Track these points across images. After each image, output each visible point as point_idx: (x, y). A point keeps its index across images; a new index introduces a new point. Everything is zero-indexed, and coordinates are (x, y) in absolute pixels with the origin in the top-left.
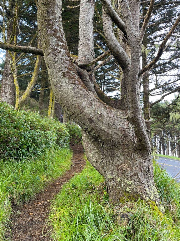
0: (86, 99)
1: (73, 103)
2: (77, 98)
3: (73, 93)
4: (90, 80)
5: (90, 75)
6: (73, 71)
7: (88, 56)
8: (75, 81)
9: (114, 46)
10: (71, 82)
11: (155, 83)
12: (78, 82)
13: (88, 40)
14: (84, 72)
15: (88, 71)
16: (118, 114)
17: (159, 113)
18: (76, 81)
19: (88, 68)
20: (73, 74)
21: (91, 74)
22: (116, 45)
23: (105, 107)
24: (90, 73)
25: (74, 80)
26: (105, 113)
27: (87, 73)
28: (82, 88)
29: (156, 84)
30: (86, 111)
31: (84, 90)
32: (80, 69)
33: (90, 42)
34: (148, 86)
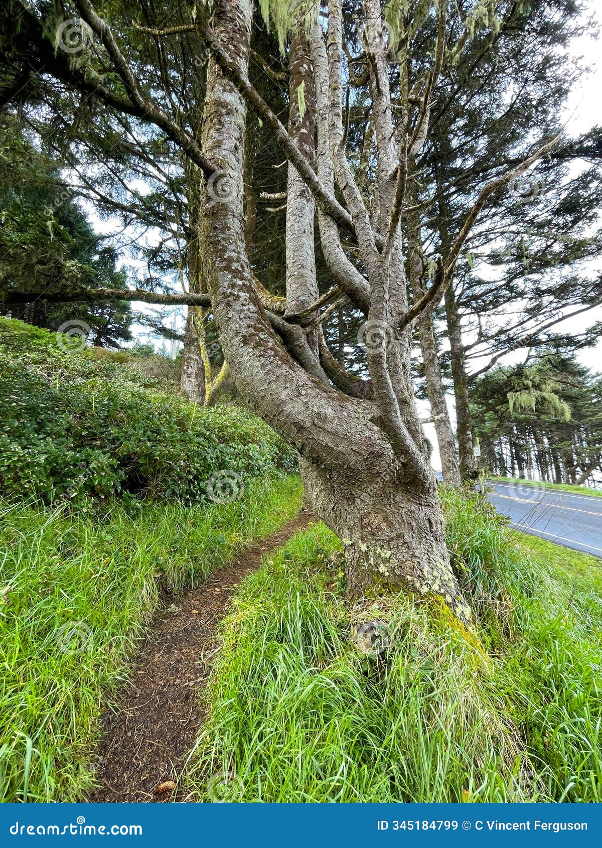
0: (288, 385)
1: (263, 394)
2: (269, 383)
3: (262, 374)
4: (308, 342)
5: (309, 335)
6: (263, 330)
7: (302, 298)
8: (265, 351)
9: (343, 274)
10: (258, 353)
11: (478, 330)
12: (273, 353)
13: (303, 266)
14: (296, 329)
15: (304, 326)
16: (360, 410)
17: (493, 393)
18: (269, 351)
19: (304, 321)
20: (262, 337)
21: (311, 332)
22: (346, 272)
23: (329, 397)
24: (308, 329)
25: (263, 348)
26: (330, 409)
27: (301, 330)
28: (280, 362)
29: (480, 334)
30: (288, 408)
31: (284, 366)
32: (286, 324)
33: (306, 271)
34: (459, 340)
